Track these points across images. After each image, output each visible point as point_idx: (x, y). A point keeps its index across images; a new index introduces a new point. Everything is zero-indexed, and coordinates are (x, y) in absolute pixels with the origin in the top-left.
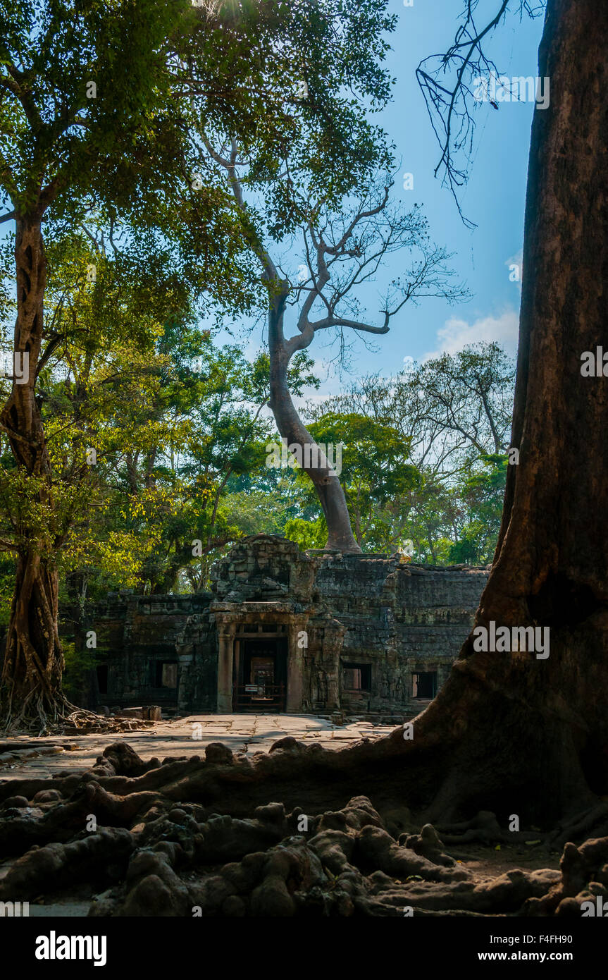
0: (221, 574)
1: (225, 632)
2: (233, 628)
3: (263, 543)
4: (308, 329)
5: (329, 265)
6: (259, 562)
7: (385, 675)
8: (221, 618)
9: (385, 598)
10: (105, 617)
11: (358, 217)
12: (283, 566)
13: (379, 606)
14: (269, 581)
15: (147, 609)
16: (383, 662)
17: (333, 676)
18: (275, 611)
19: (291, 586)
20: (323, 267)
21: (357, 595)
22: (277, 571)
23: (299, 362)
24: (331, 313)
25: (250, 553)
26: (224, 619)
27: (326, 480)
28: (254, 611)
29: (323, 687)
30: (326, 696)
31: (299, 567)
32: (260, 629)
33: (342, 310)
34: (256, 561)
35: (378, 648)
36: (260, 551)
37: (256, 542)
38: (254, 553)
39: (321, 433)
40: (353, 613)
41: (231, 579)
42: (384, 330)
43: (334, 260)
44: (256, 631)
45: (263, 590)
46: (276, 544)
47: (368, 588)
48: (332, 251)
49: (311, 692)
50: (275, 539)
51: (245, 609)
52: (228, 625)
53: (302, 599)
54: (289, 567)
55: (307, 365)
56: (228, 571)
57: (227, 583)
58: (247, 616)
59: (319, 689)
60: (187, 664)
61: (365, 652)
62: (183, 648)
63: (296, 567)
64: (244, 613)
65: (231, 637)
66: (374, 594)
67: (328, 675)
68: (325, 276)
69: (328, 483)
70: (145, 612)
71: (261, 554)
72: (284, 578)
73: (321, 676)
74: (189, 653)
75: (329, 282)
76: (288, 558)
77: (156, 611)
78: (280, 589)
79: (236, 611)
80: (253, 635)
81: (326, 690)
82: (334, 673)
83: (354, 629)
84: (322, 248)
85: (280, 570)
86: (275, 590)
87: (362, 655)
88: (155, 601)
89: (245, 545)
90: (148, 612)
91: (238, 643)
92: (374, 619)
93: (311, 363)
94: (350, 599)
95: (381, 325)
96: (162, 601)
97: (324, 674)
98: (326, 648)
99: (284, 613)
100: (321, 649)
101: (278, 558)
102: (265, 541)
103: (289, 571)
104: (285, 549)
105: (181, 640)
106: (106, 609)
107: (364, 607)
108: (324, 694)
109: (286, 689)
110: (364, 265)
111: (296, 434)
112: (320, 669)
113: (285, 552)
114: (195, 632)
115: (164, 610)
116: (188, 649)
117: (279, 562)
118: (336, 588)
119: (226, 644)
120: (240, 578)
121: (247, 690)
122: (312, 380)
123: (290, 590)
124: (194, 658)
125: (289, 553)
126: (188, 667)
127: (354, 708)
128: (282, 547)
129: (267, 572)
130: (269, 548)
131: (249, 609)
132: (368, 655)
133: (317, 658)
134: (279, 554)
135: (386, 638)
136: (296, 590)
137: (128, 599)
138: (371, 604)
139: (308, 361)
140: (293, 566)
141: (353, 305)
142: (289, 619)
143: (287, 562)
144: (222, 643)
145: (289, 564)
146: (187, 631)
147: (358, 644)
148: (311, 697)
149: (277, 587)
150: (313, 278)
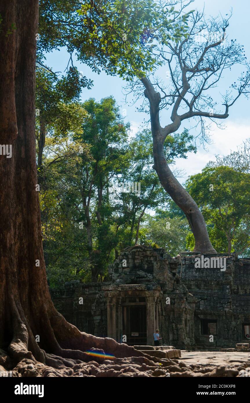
0: (114, 269)
1: (110, 302)
2: (114, 300)
3: (137, 251)
4: (177, 119)
5: (189, 80)
6: (136, 261)
7: (225, 326)
8: (107, 294)
9: (226, 280)
10: (64, 297)
11: (206, 49)
12: (149, 263)
13: (222, 284)
14: (141, 273)
15: (87, 291)
16: (224, 318)
17: (181, 326)
18: (136, 290)
19: (154, 275)
20: (185, 81)
21: (209, 278)
22: (146, 266)
23: (184, 137)
24: (191, 109)
25: (130, 257)
26: (109, 295)
27: (191, 210)
28: (125, 290)
29: (175, 333)
30: (178, 338)
31: (159, 264)
32: (137, 300)
33: (200, 105)
34: (134, 261)
35: (220, 310)
36: (136, 255)
37: (133, 250)
38: (132, 257)
39: (201, 180)
40: (207, 289)
41: (120, 272)
42: (225, 116)
43: (193, 76)
44: (135, 301)
45: (137, 278)
46: (144, 251)
47: (215, 274)
48: (191, 70)
49: (169, 335)
50: (143, 248)
51: (120, 289)
52: (112, 298)
53: (161, 282)
54: (153, 264)
55: (189, 139)
56: (118, 268)
57: (118, 275)
58: (122, 292)
59: (174, 334)
60: (98, 321)
61: (212, 312)
62: (95, 312)
63: (157, 264)
64: (120, 291)
65: (114, 305)
66: (219, 277)
67: (179, 326)
68: (186, 87)
69: (192, 212)
70: (86, 293)
71: (136, 257)
72: (150, 270)
73: (174, 326)
74: (99, 315)
75: (189, 90)
76: (152, 259)
77: (92, 292)
78: (147, 277)
79: (115, 290)
80: (133, 304)
81: (178, 334)
82: (181, 324)
83: (206, 299)
84: (185, 69)
85: (148, 266)
86: (144, 277)
87: (211, 314)
88: (91, 286)
89: (127, 253)
90: (88, 293)
91: (125, 309)
92: (220, 293)
93: (191, 137)
94: (204, 281)
95: (223, 113)
96: (96, 286)
97: (176, 325)
98: (176, 310)
99: (142, 290)
100: (173, 311)
101: (146, 259)
102: (138, 250)
103: (153, 266)
104: (150, 254)
105: (94, 308)
106: (64, 292)
107: (214, 286)
108: (176, 336)
109: (146, 334)
110: (207, 78)
111: (171, 184)
112: (173, 322)
113: (150, 255)
114: (101, 303)
115: (96, 291)
116: (98, 313)
117: (147, 261)
118: (196, 275)
119: (111, 309)
120: (125, 271)
121: (132, 335)
122: (192, 148)
123: (154, 278)
124: (102, 318)
125: (153, 256)
126: (99, 323)
127: (207, 346)
128: (148, 253)
129: (140, 267)
130: (141, 253)
131: (122, 289)
132: (214, 314)
133: (171, 316)
134: (147, 256)
135: (225, 304)
136: (157, 277)
137: (76, 286)
138: (218, 284)
139: (189, 136)
140: (155, 263)
141: (209, 101)
142: (145, 294)
143: (151, 261)
144: (108, 309)
145: (153, 262)
146: (97, 302)
147: (209, 308)
148: (169, 338)
149: (145, 276)
150: (177, 90)
